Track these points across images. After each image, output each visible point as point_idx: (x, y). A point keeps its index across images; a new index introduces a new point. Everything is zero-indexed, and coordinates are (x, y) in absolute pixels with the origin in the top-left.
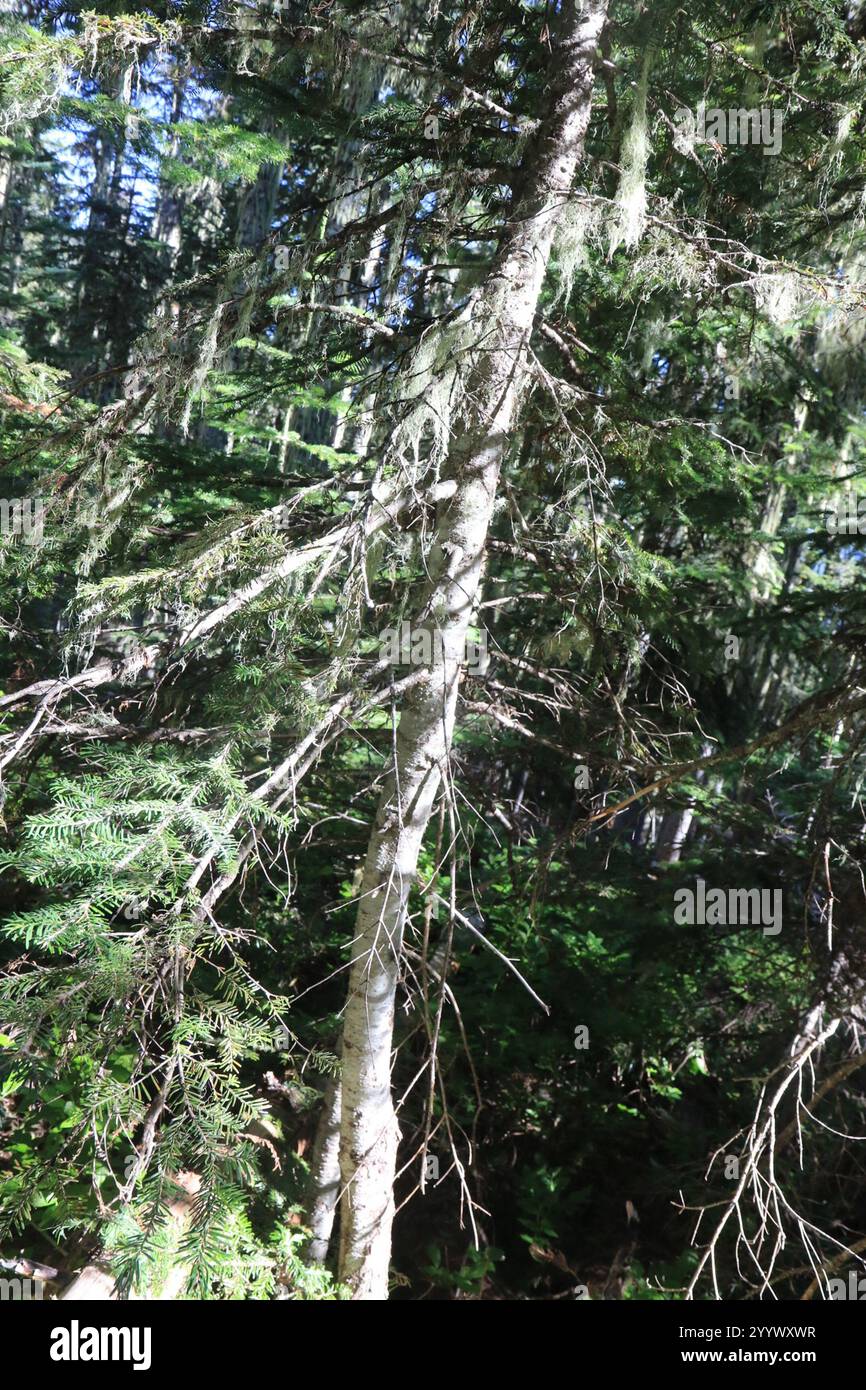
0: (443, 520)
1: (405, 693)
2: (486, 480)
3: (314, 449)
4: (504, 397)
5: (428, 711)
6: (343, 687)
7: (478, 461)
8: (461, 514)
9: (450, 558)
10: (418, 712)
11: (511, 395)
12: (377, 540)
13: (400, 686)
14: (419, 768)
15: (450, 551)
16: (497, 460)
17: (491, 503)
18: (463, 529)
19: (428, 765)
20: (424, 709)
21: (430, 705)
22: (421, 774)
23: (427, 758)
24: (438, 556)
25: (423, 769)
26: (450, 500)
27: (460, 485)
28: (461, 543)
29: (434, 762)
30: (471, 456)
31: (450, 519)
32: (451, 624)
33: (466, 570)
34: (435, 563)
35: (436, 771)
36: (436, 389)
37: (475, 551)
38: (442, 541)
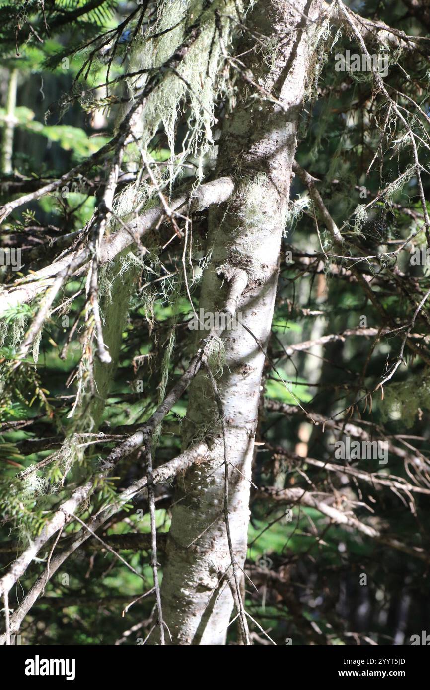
0: (217, 234)
1: (176, 479)
2: (274, 174)
3: (54, 133)
4: (293, 55)
5: (211, 505)
6: (80, 476)
7: (262, 148)
8: (242, 223)
9: (228, 285)
10: (196, 507)
11: (304, 52)
12: (125, 265)
13: (168, 471)
14: (202, 588)
15: (228, 275)
16: (289, 144)
17: (285, 207)
18: (245, 244)
19: (213, 583)
20: (204, 502)
21: (212, 496)
22: (206, 596)
23: (212, 571)
24: (213, 281)
25: (206, 588)
26: (224, 205)
27: (238, 184)
28: (244, 264)
29: (223, 578)
30: (251, 142)
31: (227, 231)
32: (236, 378)
33: (253, 302)
34: (210, 294)
35: (226, 591)
36: (188, 53)
37: (264, 275)
38: (217, 264)
